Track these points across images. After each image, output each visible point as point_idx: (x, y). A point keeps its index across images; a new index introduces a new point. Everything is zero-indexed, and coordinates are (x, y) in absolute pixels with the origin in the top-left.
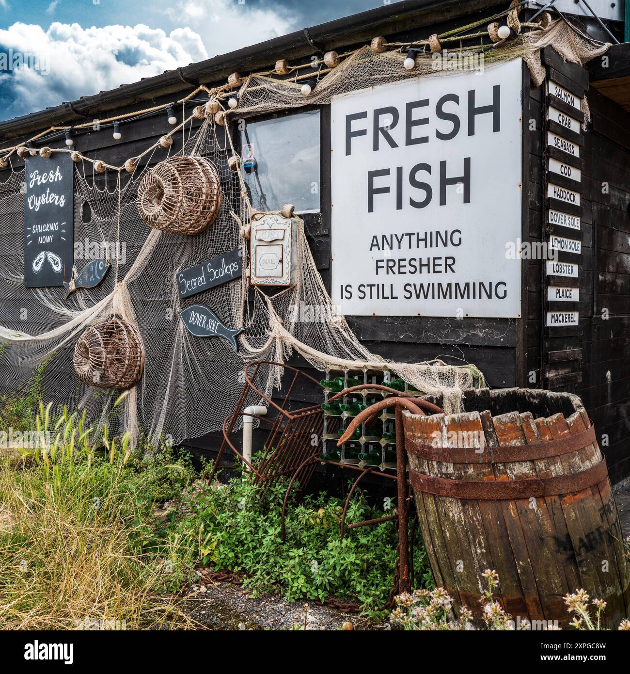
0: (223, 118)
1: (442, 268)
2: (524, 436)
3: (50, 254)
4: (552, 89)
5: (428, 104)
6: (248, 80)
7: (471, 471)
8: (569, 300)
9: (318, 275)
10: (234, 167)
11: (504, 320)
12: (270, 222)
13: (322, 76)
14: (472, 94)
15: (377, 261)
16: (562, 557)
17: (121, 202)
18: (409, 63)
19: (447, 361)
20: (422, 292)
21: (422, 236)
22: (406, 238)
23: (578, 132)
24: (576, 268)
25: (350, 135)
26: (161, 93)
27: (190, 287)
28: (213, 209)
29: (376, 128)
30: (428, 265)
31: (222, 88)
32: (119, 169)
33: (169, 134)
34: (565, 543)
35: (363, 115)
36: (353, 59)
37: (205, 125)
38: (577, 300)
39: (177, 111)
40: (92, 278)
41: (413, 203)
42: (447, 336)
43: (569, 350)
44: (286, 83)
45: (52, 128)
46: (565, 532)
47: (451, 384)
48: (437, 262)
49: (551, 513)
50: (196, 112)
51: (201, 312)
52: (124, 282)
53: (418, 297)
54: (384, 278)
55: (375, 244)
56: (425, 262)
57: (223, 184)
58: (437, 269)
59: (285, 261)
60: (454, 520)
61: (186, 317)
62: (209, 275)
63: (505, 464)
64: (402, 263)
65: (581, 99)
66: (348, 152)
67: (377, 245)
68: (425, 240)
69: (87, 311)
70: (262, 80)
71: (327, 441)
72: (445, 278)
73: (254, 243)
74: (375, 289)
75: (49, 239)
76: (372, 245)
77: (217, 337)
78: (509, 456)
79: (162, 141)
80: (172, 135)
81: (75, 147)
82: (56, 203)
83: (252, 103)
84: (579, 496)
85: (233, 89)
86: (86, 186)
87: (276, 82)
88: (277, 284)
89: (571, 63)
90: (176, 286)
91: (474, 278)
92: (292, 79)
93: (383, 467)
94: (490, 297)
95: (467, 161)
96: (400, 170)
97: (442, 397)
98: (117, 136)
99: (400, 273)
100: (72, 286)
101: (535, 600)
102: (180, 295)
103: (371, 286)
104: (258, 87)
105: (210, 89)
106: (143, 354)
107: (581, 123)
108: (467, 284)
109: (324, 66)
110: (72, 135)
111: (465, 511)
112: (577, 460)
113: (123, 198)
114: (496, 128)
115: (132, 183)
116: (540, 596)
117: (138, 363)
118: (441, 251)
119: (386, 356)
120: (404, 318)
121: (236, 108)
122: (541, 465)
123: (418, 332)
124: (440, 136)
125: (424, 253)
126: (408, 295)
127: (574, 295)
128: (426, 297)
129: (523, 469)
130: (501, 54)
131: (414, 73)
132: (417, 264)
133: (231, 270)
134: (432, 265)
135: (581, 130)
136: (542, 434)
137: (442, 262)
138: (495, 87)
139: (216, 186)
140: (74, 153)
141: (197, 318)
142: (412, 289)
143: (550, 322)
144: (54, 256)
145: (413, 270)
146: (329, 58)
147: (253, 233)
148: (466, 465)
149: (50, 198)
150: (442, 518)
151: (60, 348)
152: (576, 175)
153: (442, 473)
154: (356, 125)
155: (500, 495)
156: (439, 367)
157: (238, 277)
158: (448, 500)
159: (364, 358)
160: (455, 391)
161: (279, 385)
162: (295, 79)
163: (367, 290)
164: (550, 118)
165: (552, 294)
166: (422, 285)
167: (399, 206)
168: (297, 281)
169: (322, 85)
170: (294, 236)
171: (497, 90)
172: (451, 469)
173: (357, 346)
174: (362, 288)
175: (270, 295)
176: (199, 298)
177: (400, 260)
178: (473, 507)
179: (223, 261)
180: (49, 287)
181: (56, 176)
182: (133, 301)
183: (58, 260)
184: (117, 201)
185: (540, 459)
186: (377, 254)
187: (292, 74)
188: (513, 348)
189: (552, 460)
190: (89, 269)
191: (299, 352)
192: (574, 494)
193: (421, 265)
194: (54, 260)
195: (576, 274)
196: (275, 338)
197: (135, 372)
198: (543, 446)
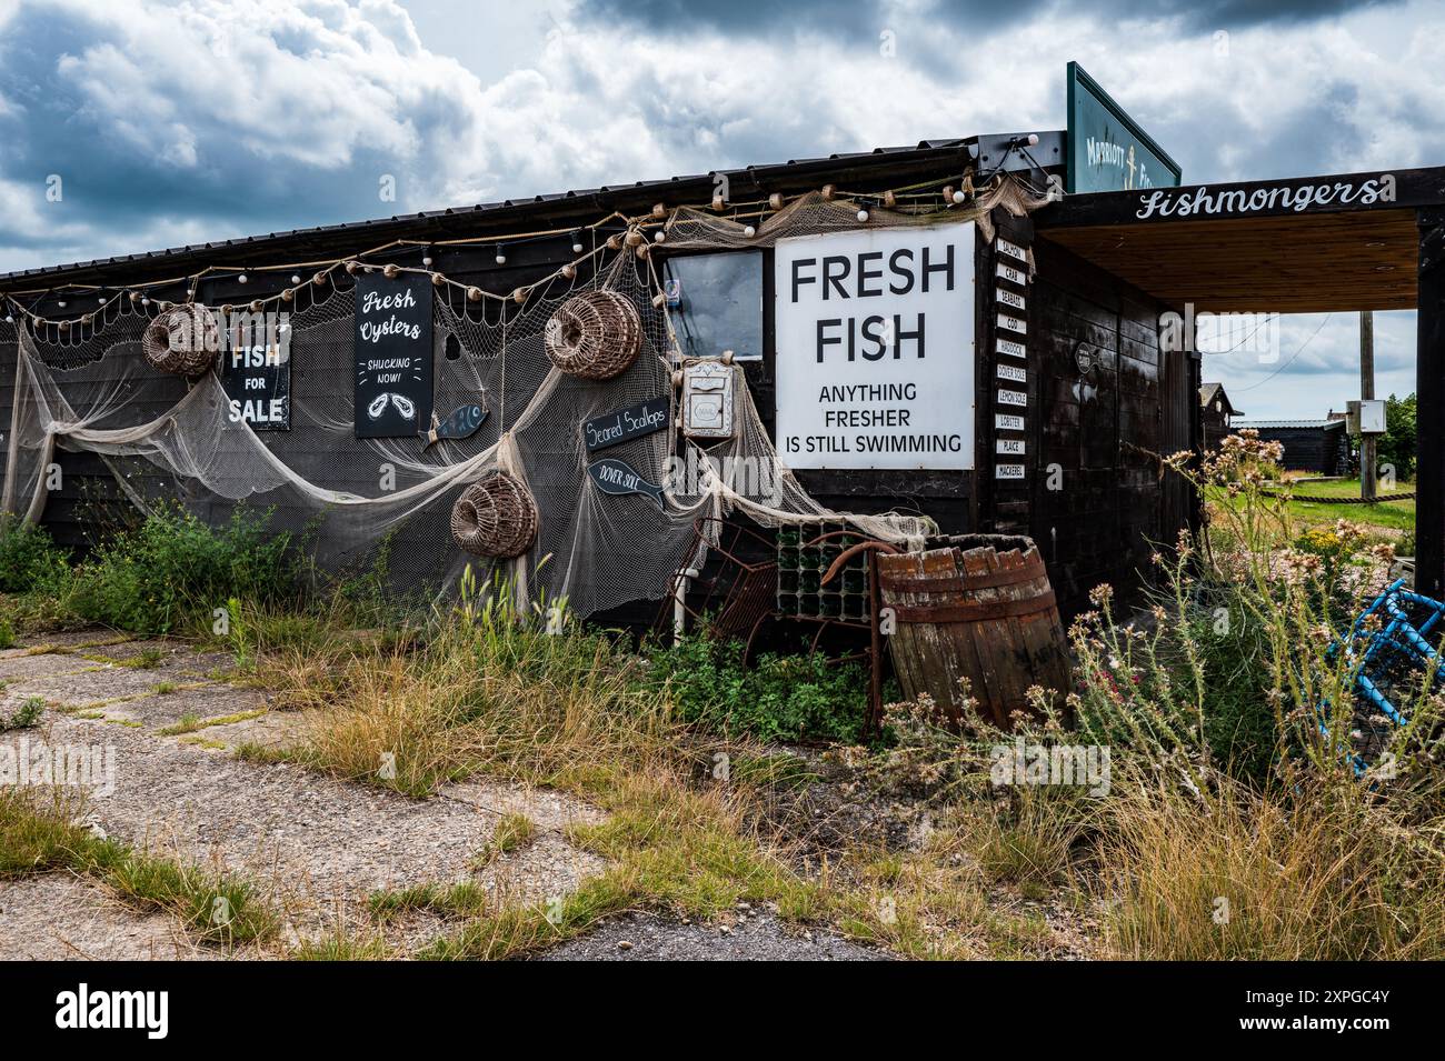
0: (646, 251)
1: (896, 421)
2: (989, 568)
3: (396, 397)
4: (1001, 246)
5: (881, 257)
6: (676, 211)
7: (944, 598)
8: (1015, 452)
9: (762, 427)
10: (660, 306)
11: (958, 472)
12: (708, 369)
13: (766, 217)
14: (926, 251)
15: (828, 413)
16: (1020, 668)
17: (507, 338)
18: (862, 215)
19: (902, 513)
20: (875, 444)
21: (875, 389)
22: (859, 391)
23: (1024, 284)
24: (1022, 420)
25: (796, 281)
26: (560, 215)
27: (601, 438)
28: (633, 351)
29: (826, 277)
30: (882, 418)
31: (645, 217)
32: (504, 299)
33: (574, 263)
34: (1022, 656)
35: (812, 262)
36: (800, 204)
37: (621, 257)
38: (1023, 453)
39: (584, 238)
40: (463, 426)
41: (866, 355)
42: (901, 488)
43: (1016, 503)
44: (723, 220)
45: (399, 241)
46: (1023, 647)
47: (913, 532)
48: (891, 415)
49: (1011, 631)
50: (611, 242)
51: (615, 466)
52: (511, 432)
53: (871, 450)
54: (834, 430)
55: (824, 395)
56: (878, 414)
57: (644, 323)
58: (891, 421)
59: (725, 411)
60: (929, 644)
61: (595, 472)
62: (626, 426)
63: (973, 591)
64: (854, 415)
65: (1026, 249)
66: (795, 299)
67: (828, 396)
68: (879, 392)
69: (455, 468)
70: (695, 214)
71: (782, 596)
72: (899, 431)
73: (687, 390)
74: (824, 442)
75: (394, 378)
76: (822, 396)
77: (636, 494)
78: (976, 584)
79: (565, 270)
80: (577, 265)
81: (435, 267)
82: (406, 334)
83: (682, 239)
84: (1034, 617)
85: (659, 220)
86: (453, 316)
87: (711, 218)
88: (716, 435)
89: (1018, 217)
90: (582, 437)
91: (929, 432)
92: (731, 217)
93: (842, 618)
94: (944, 450)
95: (921, 317)
96: (851, 321)
97: (907, 543)
98: (500, 259)
99: (852, 425)
100: (432, 435)
101: (999, 706)
102: (588, 446)
103: (821, 438)
104: (689, 221)
105: (629, 218)
106: (537, 516)
107: (1027, 273)
108: (922, 437)
109: (768, 207)
110: (431, 252)
111: (939, 634)
112: (1032, 587)
113: (510, 334)
114: (950, 286)
115: (522, 317)
116: (1003, 702)
117: (531, 526)
118: (896, 404)
119: (836, 510)
120: (855, 470)
121: (664, 242)
122: (1003, 591)
123: (872, 486)
124: (893, 289)
125: (878, 406)
126: (861, 447)
127: (1021, 448)
128: (879, 450)
129: (989, 595)
130: (955, 215)
131: (868, 225)
132: (870, 417)
133: (655, 420)
134: (886, 418)
135: (1027, 281)
136: (1003, 565)
137: (896, 415)
138: (949, 247)
139: (637, 326)
140: (435, 276)
141: (610, 474)
142: (865, 442)
143: (999, 475)
144: (402, 399)
145: (866, 422)
146: (774, 199)
147: (687, 380)
148: (940, 594)
149: (397, 327)
150: (918, 643)
151: (416, 512)
152: (1021, 328)
153: (918, 603)
154: (803, 272)
155: (970, 617)
156: (895, 518)
157: (663, 427)
158: (924, 626)
159: (815, 512)
160: (918, 537)
161: (716, 543)
162: (734, 217)
163: (816, 443)
164: (999, 275)
165: (1001, 447)
166: (875, 438)
167: (851, 358)
168: (738, 433)
169: (766, 227)
170: (735, 384)
171: (951, 249)
172: (927, 598)
173: (806, 501)
174: (810, 441)
175: (704, 448)
176: (611, 451)
177: (852, 412)
178: (947, 629)
179: (645, 409)
180: (394, 438)
181: (407, 300)
182: (523, 455)
183: (410, 404)
184: (502, 336)
185: (1002, 586)
186: (827, 405)
187: (731, 212)
188: (967, 499)
189: (1011, 586)
190: (457, 416)
191: (740, 508)
192: (1029, 615)
193: (875, 418)
194: (403, 405)
195: (1021, 427)
196: (711, 496)
197: (527, 538)
198: (1005, 575)
